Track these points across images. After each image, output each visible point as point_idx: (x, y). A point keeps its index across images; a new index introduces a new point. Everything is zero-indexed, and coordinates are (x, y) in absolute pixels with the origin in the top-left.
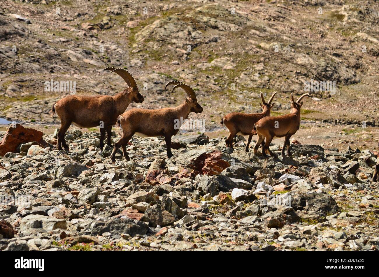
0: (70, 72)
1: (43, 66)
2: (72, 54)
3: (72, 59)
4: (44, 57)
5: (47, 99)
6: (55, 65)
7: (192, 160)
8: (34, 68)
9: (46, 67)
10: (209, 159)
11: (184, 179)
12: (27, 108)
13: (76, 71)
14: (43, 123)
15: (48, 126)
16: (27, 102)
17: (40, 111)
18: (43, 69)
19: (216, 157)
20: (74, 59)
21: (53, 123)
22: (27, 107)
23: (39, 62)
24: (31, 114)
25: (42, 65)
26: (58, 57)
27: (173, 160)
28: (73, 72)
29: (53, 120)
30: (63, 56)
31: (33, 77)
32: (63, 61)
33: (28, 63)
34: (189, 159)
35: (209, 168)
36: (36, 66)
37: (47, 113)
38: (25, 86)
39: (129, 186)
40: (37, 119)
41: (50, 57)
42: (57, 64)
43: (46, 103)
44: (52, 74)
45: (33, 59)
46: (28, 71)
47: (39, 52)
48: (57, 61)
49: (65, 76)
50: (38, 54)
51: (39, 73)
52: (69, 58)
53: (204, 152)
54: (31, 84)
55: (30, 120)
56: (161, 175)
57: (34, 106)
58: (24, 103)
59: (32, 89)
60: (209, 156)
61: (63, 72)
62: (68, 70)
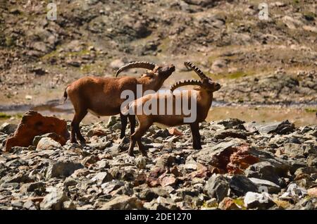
0: (287, 43)
1: (255, 37)
2: (289, 20)
3: (289, 27)
4: (256, 25)
5: (257, 76)
6: (268, 35)
7: (215, 156)
8: (243, 39)
9: (257, 37)
10: (235, 154)
11: (196, 180)
12: (233, 86)
13: (294, 41)
14: (252, 104)
15: (258, 106)
16: (234, 80)
17: (249, 89)
18: (253, 40)
19: (243, 151)
20: (292, 27)
21: (264, 103)
22: (235, 85)
23: (249, 31)
24: (239, 93)
25: (253, 35)
26: (272, 25)
27: (193, 156)
28: (289, 42)
29: (264, 100)
30: (279, 24)
31: (243, 49)
32: (278, 29)
33: (237, 34)
34: (211, 155)
35: (235, 166)
36: (246, 36)
37: (258, 92)
38: (233, 61)
39: (119, 189)
40: (245, 99)
41: (262, 25)
42: (270, 33)
43: (256, 80)
44: (265, 46)
45: (242, 28)
46: (237, 42)
47: (250, 20)
48: (271, 29)
49: (280, 47)
50: (248, 22)
51: (249, 45)
52: (286, 26)
53: (230, 145)
54: (240, 58)
55: (237, 100)
56: (165, 174)
57: (242, 83)
58: (231, 81)
59: (241, 64)
60: (236, 150)
61: (278, 42)
62: (284, 40)
